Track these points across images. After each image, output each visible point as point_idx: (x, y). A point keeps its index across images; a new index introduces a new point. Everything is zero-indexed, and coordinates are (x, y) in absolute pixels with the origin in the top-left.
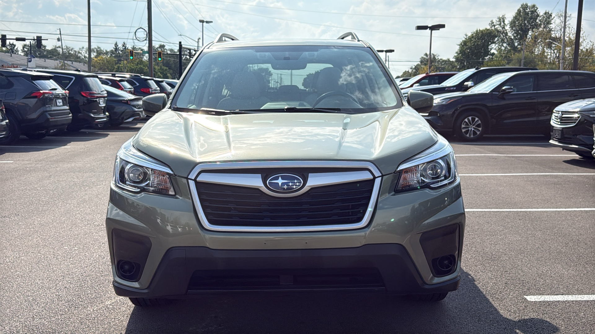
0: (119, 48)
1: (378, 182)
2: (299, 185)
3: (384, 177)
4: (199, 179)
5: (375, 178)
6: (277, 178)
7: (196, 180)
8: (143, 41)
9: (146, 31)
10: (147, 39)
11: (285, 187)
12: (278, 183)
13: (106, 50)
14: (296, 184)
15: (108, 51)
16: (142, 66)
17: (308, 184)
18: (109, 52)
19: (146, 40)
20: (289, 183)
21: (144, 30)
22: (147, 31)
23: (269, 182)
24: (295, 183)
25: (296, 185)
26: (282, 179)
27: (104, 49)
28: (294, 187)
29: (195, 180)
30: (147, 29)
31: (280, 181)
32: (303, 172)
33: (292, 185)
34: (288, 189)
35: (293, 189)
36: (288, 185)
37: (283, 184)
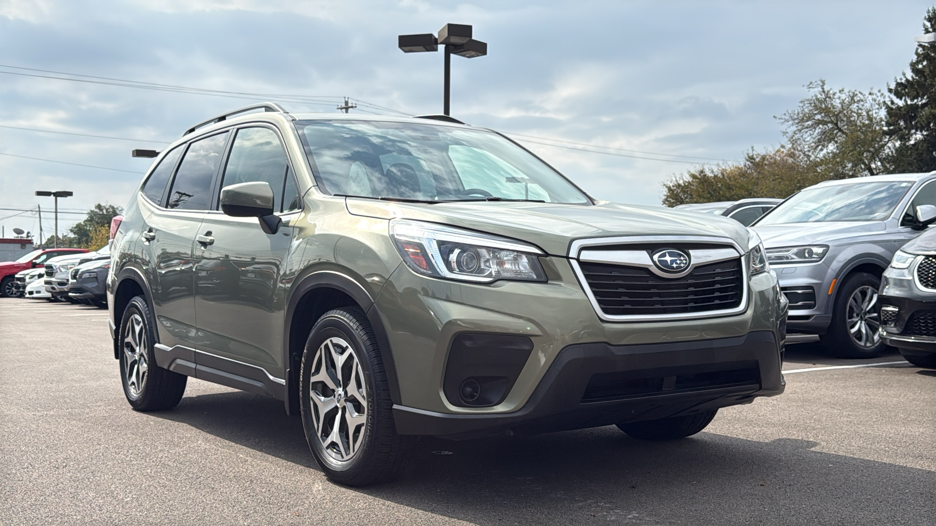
1: (743, 261)
2: (685, 263)
4: (581, 258)
5: (741, 256)
6: (665, 255)
7: (579, 259)
11: (674, 265)
12: (667, 261)
14: (681, 261)
17: (692, 262)
20: (676, 260)
23: (657, 260)
25: (683, 263)
28: (682, 265)
31: (668, 259)
32: (684, 247)
33: (680, 263)
34: (677, 268)
35: (681, 267)
36: (676, 263)
37: (672, 262)
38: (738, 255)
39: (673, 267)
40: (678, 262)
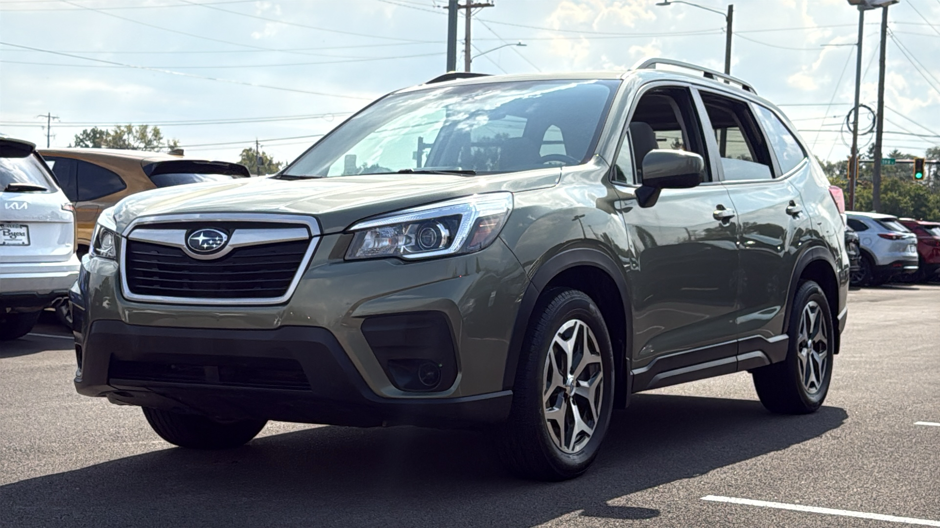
0: (860, 156)
1: (314, 242)
2: (220, 244)
3: (324, 237)
4: (131, 236)
5: (311, 237)
6: (198, 235)
8: (865, 134)
9: (873, 112)
10: (875, 129)
11: (205, 246)
12: (198, 241)
13: (827, 162)
14: (217, 242)
15: (833, 162)
16: (895, 195)
17: (230, 243)
18: (834, 166)
19: (871, 131)
20: (209, 240)
21: (869, 109)
22: (876, 113)
23: (190, 240)
24: (215, 240)
25: (217, 244)
26: (204, 236)
27: (824, 160)
28: (214, 246)
29: (127, 238)
30: (875, 108)
31: (201, 238)
32: (229, 227)
33: (213, 244)
34: (207, 248)
35: (213, 248)
36: (208, 244)
37: (204, 241)
38: (307, 236)
39: (204, 247)
40: (211, 242)
